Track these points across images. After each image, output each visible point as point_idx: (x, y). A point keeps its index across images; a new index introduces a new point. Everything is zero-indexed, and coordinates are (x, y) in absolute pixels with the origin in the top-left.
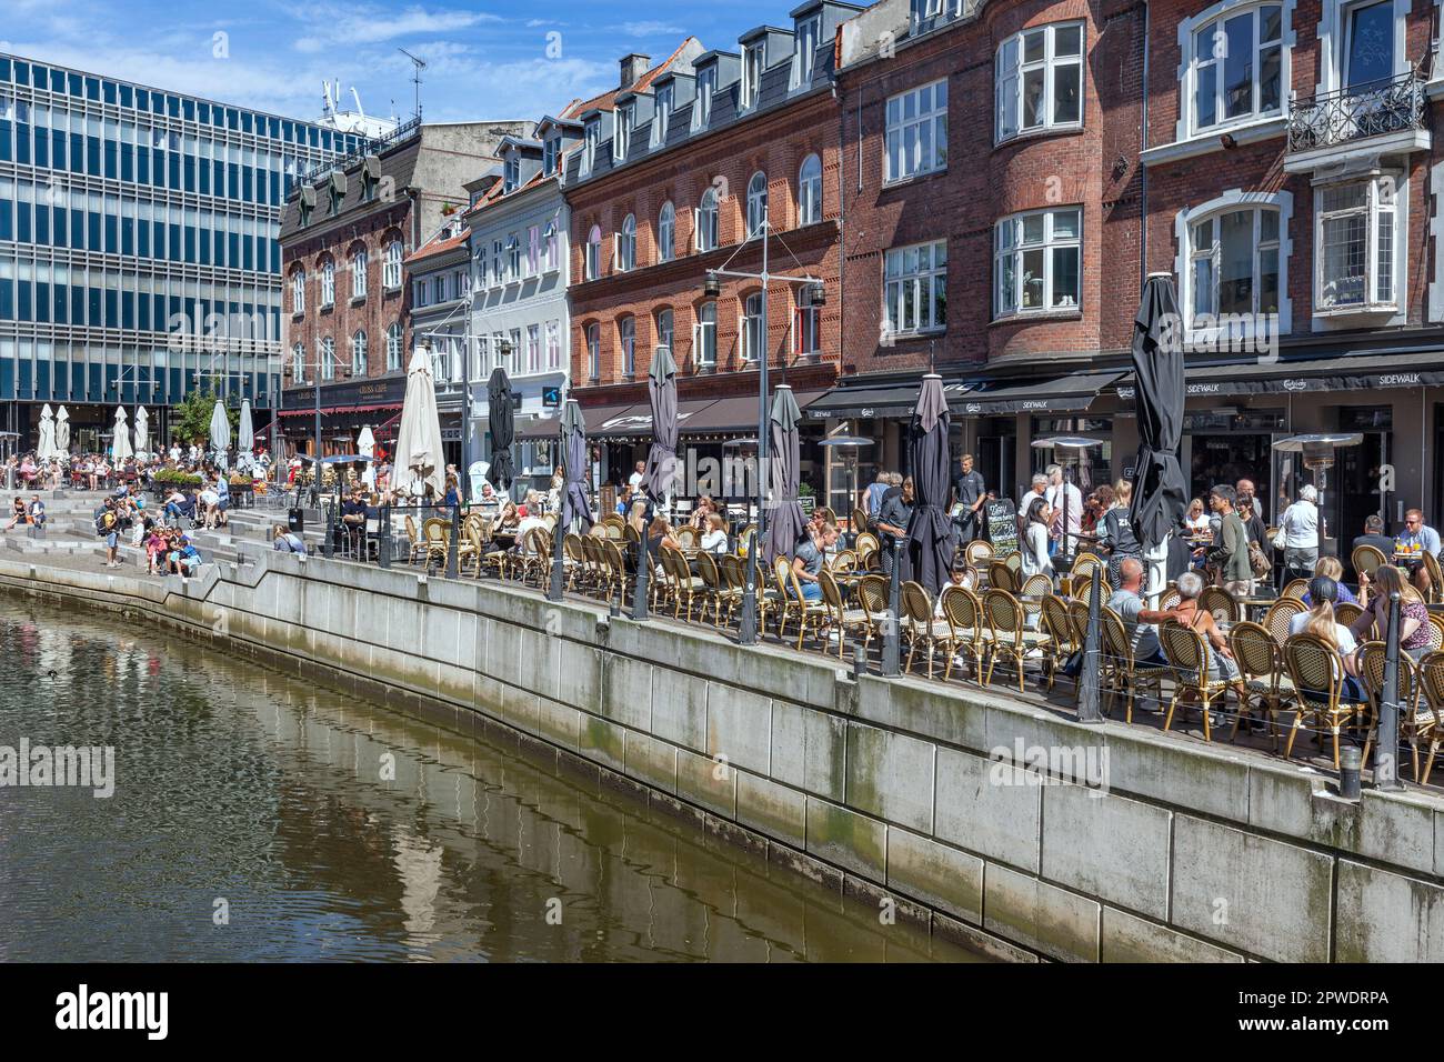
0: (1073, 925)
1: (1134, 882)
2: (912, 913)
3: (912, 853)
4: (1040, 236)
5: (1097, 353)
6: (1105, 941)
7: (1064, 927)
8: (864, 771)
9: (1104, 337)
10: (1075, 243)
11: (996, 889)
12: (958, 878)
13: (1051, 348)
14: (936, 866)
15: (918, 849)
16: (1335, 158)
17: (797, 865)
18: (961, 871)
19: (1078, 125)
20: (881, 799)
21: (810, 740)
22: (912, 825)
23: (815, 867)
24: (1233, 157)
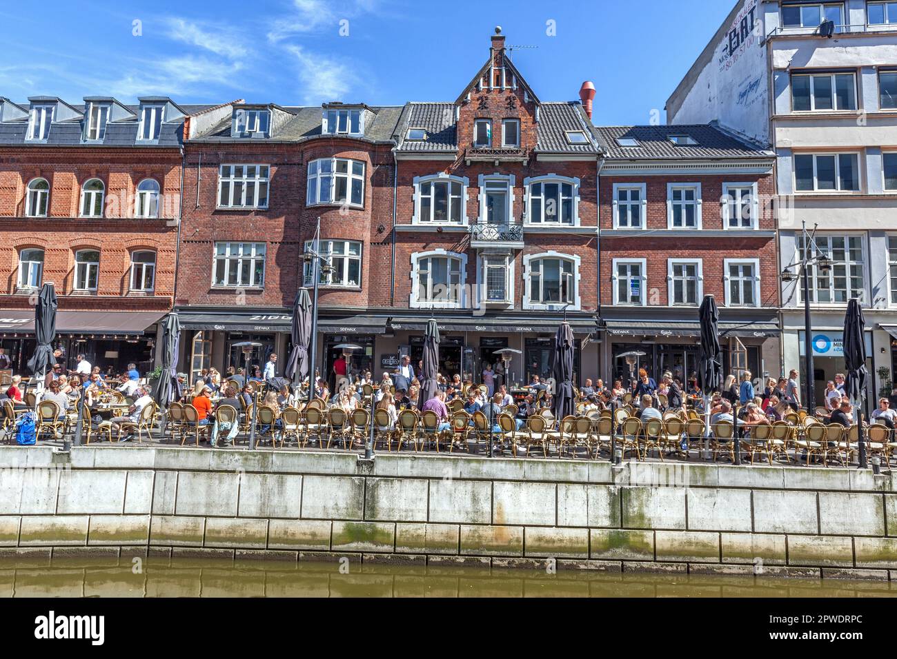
0: (772, 548)
1: (802, 523)
2: (675, 568)
3: (673, 540)
4: (342, 251)
5: (367, 307)
6: (789, 549)
7: (768, 549)
8: (636, 509)
9: (370, 301)
10: (358, 258)
11: (729, 544)
12: (704, 545)
13: (347, 303)
14: (690, 543)
15: (676, 538)
16: (493, 246)
17: (582, 567)
18: (706, 541)
19: (361, 206)
20: (650, 520)
21: (591, 501)
22: (673, 527)
23: (598, 565)
24: (440, 236)
